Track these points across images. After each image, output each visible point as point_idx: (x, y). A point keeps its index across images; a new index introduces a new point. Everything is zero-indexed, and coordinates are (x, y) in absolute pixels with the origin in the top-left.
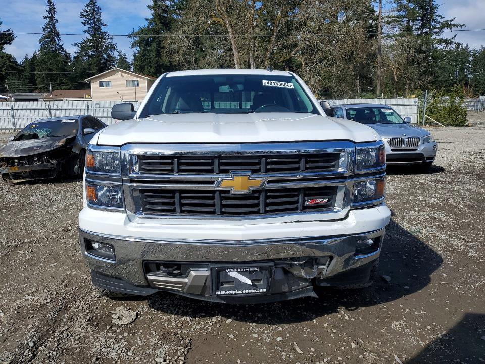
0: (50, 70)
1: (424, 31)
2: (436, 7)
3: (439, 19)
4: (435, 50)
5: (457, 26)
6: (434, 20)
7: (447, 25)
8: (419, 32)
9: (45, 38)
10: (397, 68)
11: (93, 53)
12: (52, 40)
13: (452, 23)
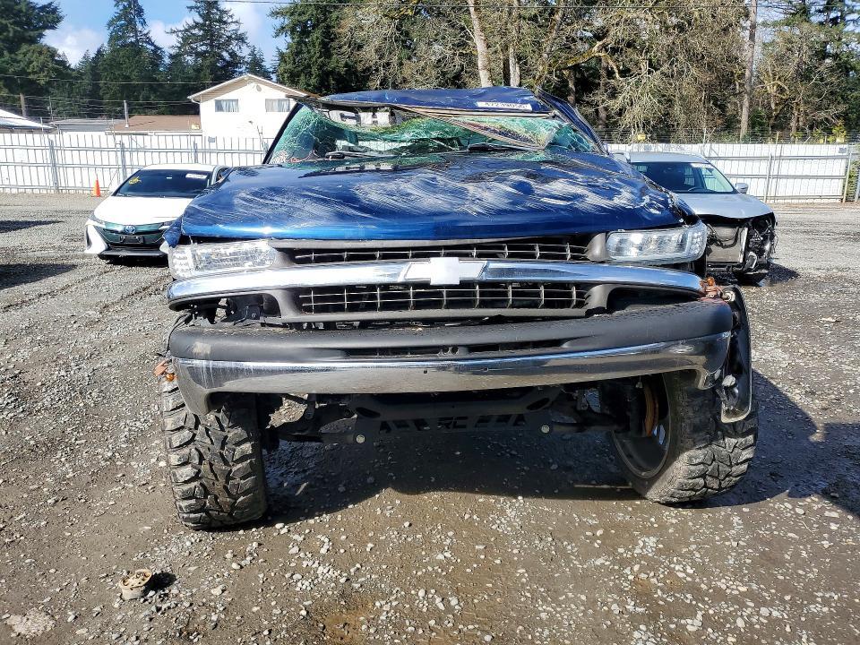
0: (127, 78)
1: (832, 16)
8: (822, 17)
9: (119, 18)
10: (778, 86)
11: (204, 48)
12: (131, 22)
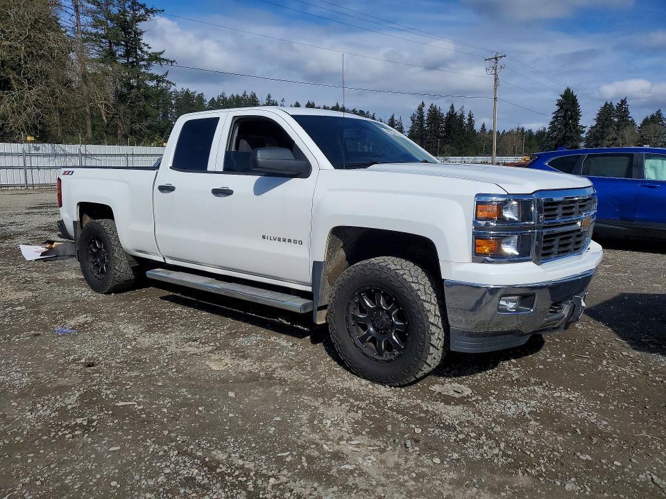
1: (131, 60)
2: (141, 33)
3: (145, 49)
4: (147, 87)
5: (167, 61)
6: (141, 49)
7: (156, 58)
8: (124, 61)
10: (105, 104)
13: (162, 56)
